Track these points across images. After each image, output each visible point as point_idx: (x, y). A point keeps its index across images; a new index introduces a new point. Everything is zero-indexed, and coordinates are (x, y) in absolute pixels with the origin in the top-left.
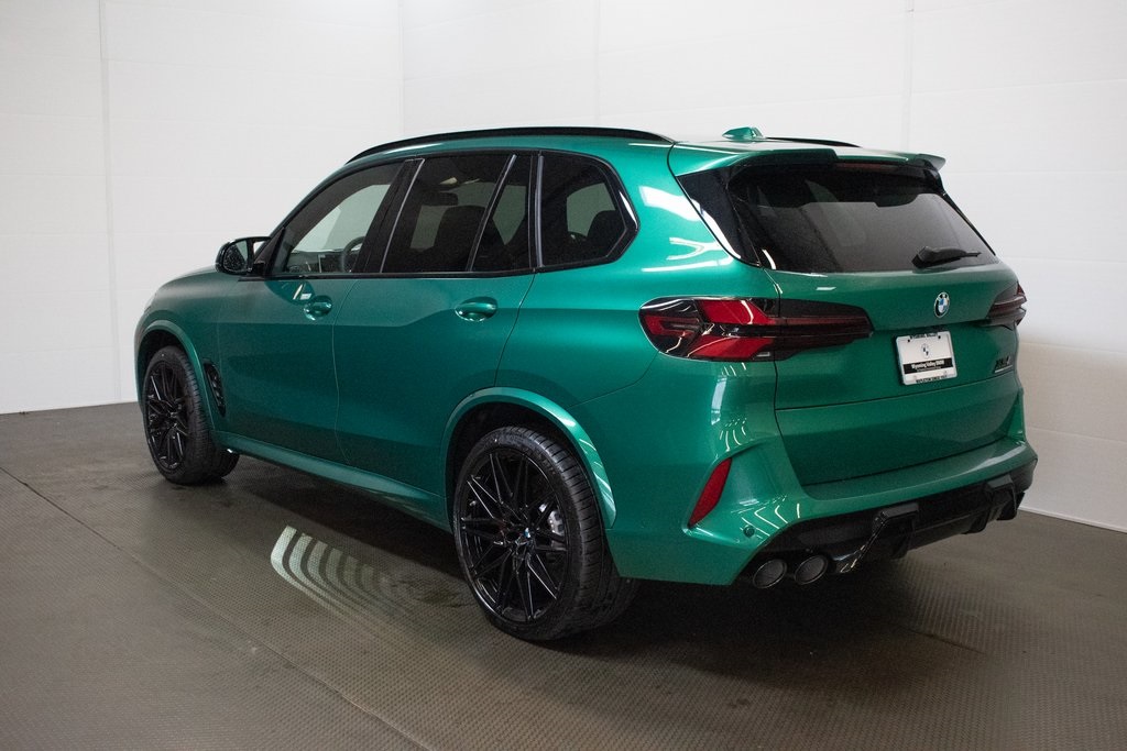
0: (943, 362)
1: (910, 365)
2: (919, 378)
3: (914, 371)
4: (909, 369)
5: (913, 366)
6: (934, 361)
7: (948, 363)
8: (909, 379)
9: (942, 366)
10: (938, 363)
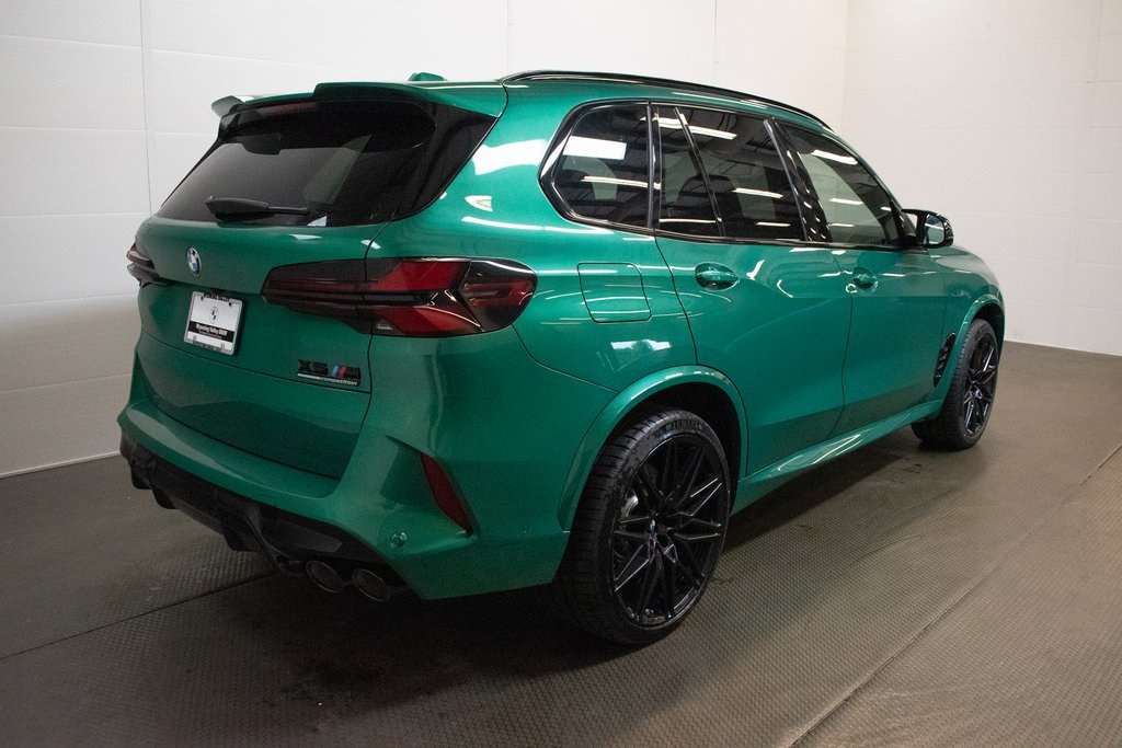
0: (225, 333)
1: (195, 323)
2: (198, 340)
3: (197, 331)
4: (193, 327)
5: (198, 326)
6: (218, 329)
7: (228, 337)
8: (190, 336)
9: (224, 338)
10: (221, 332)
